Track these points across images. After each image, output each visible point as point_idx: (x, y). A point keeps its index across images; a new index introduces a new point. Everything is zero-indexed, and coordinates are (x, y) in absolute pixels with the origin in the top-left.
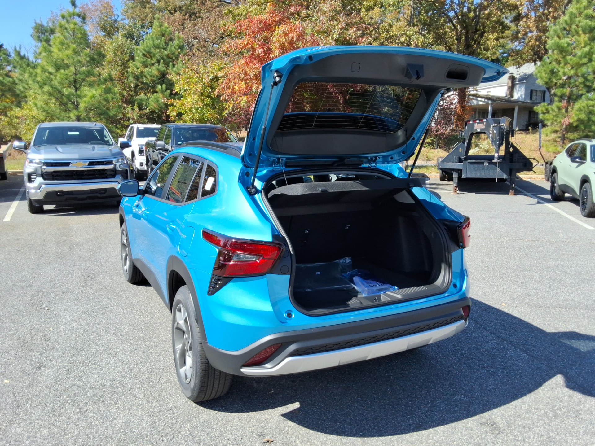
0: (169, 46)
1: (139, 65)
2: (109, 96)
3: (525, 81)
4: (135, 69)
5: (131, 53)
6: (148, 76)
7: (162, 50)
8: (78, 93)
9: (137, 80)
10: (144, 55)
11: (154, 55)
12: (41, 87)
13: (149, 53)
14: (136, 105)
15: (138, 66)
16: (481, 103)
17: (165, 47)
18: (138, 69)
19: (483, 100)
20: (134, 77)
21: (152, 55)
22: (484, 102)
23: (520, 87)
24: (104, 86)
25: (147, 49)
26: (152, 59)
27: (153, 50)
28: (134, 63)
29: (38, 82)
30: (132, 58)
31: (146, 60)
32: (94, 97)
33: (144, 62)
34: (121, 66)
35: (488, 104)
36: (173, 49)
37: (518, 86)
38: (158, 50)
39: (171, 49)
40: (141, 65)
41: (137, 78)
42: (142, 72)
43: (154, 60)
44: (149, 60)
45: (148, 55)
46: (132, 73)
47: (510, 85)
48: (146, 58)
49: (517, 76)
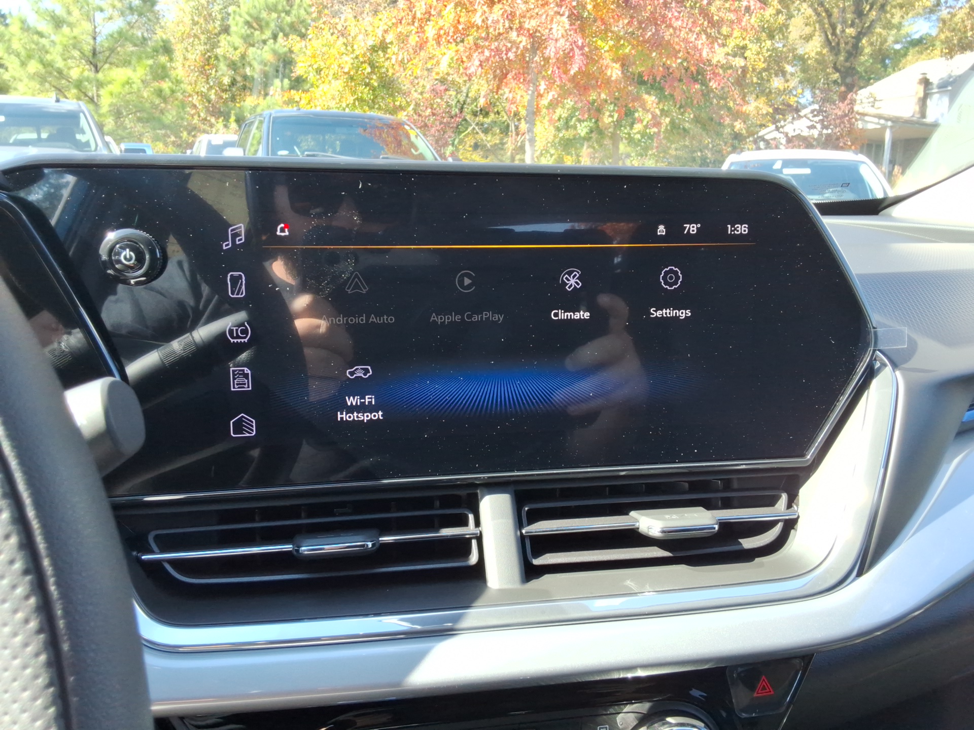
0: (295, 7)
1: (238, 42)
2: (166, 86)
3: (950, 88)
4: (231, 50)
5: (223, 19)
6: (255, 64)
7: (283, 15)
8: (100, 76)
9: (235, 71)
10: (247, 23)
11: (267, 24)
12: (23, 64)
13: (258, 19)
14: (233, 118)
15: (237, 45)
16: (870, 126)
17: (288, 8)
18: (236, 49)
19: (876, 120)
20: (228, 66)
21: (263, 24)
22: (878, 123)
23: (940, 99)
24: (150, 62)
25: (253, 12)
26: (262, 32)
27: (264, 15)
28: (228, 38)
29: (18, 55)
30: (226, 30)
31: (252, 33)
32: (128, 83)
33: (248, 36)
34: (205, 44)
35: (884, 128)
36: (302, 12)
37: (936, 96)
38: (274, 15)
39: (299, 13)
40: (241, 41)
41: (233, 65)
42: (243, 57)
43: (268, 34)
44: (257, 33)
45: (255, 25)
46: (225, 58)
47: (921, 94)
48: (253, 30)
49: (935, 80)
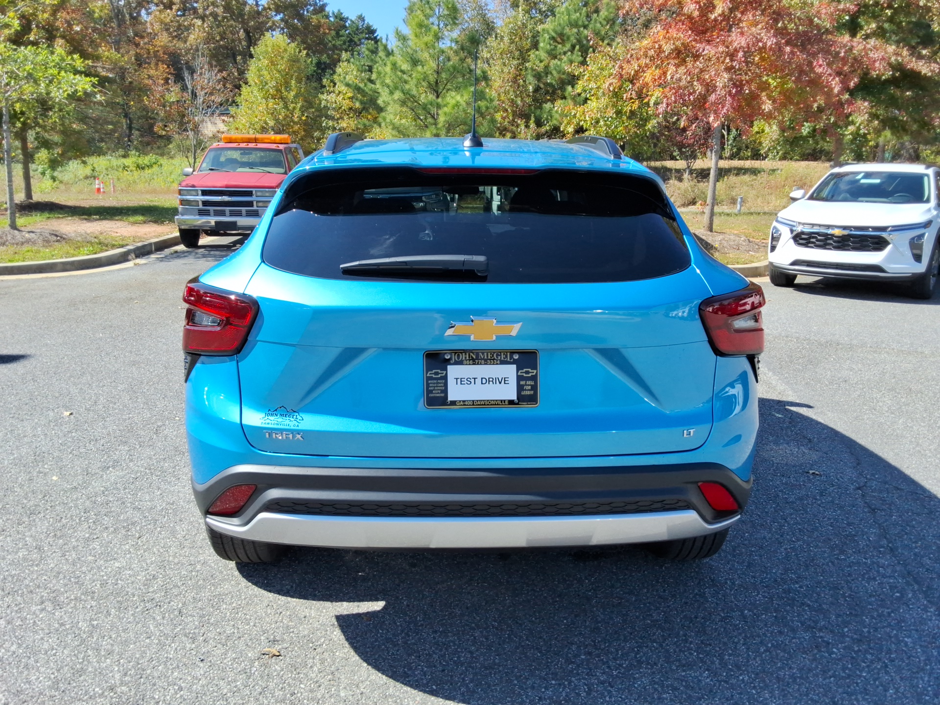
0: (592, 22)
1: (543, 54)
2: (482, 104)
4: (537, 62)
5: (534, 37)
6: (554, 72)
7: (582, 29)
8: (440, 100)
9: (538, 81)
10: (553, 38)
11: (568, 38)
12: (391, 93)
13: (561, 35)
14: (533, 119)
15: (542, 58)
17: (586, 23)
18: (541, 61)
20: (534, 76)
21: (565, 38)
25: (559, 29)
26: (564, 46)
27: (567, 30)
28: (537, 52)
29: (388, 87)
30: (535, 46)
31: (556, 47)
32: (457, 105)
33: (552, 50)
34: (519, 59)
36: (598, 25)
38: (575, 30)
39: (595, 26)
40: (546, 55)
41: (538, 76)
42: (547, 67)
43: (568, 46)
44: (560, 46)
45: (559, 40)
46: (532, 69)
48: (557, 44)
